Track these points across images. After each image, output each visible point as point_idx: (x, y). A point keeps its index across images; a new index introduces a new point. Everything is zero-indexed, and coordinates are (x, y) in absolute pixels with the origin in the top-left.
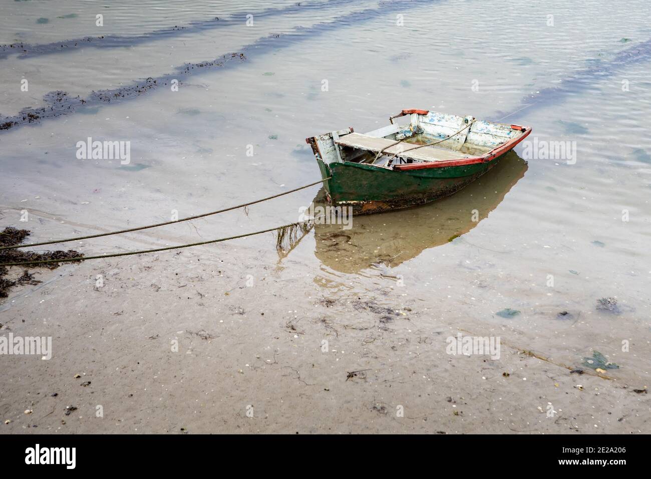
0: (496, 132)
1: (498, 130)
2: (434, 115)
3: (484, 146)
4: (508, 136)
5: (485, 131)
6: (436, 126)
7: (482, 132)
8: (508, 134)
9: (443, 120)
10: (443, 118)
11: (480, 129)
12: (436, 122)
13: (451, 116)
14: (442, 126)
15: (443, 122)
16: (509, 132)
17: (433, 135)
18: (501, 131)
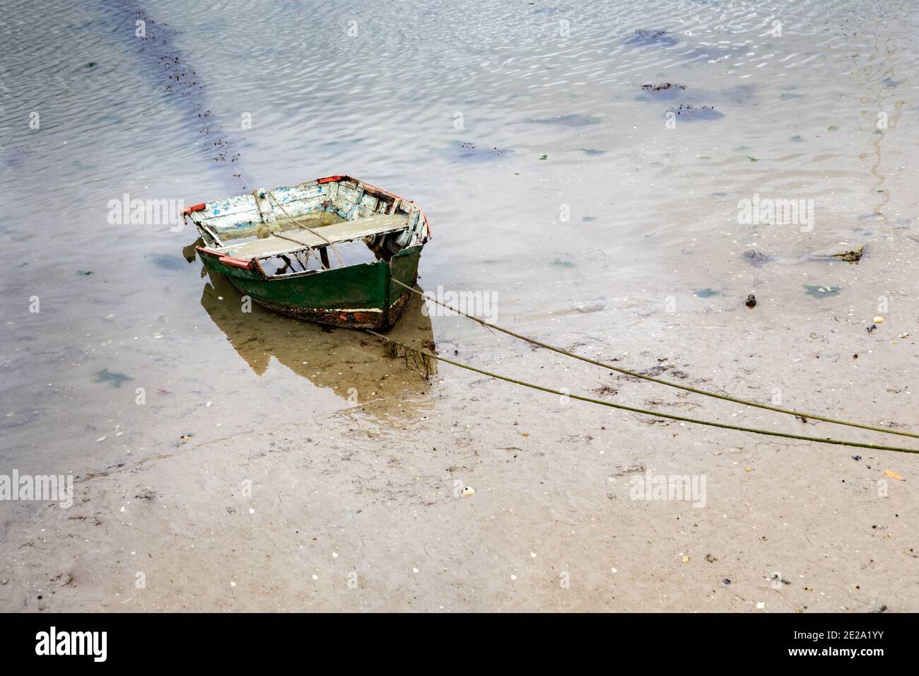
0: (303, 194)
1: (304, 192)
2: (214, 205)
3: (300, 216)
4: (320, 194)
5: (290, 199)
6: (226, 218)
7: (286, 201)
8: (320, 191)
9: (229, 206)
10: (229, 204)
11: (283, 200)
12: (223, 212)
13: (236, 198)
14: (234, 214)
15: (232, 210)
16: (318, 189)
17: (231, 228)
18: (308, 192)
